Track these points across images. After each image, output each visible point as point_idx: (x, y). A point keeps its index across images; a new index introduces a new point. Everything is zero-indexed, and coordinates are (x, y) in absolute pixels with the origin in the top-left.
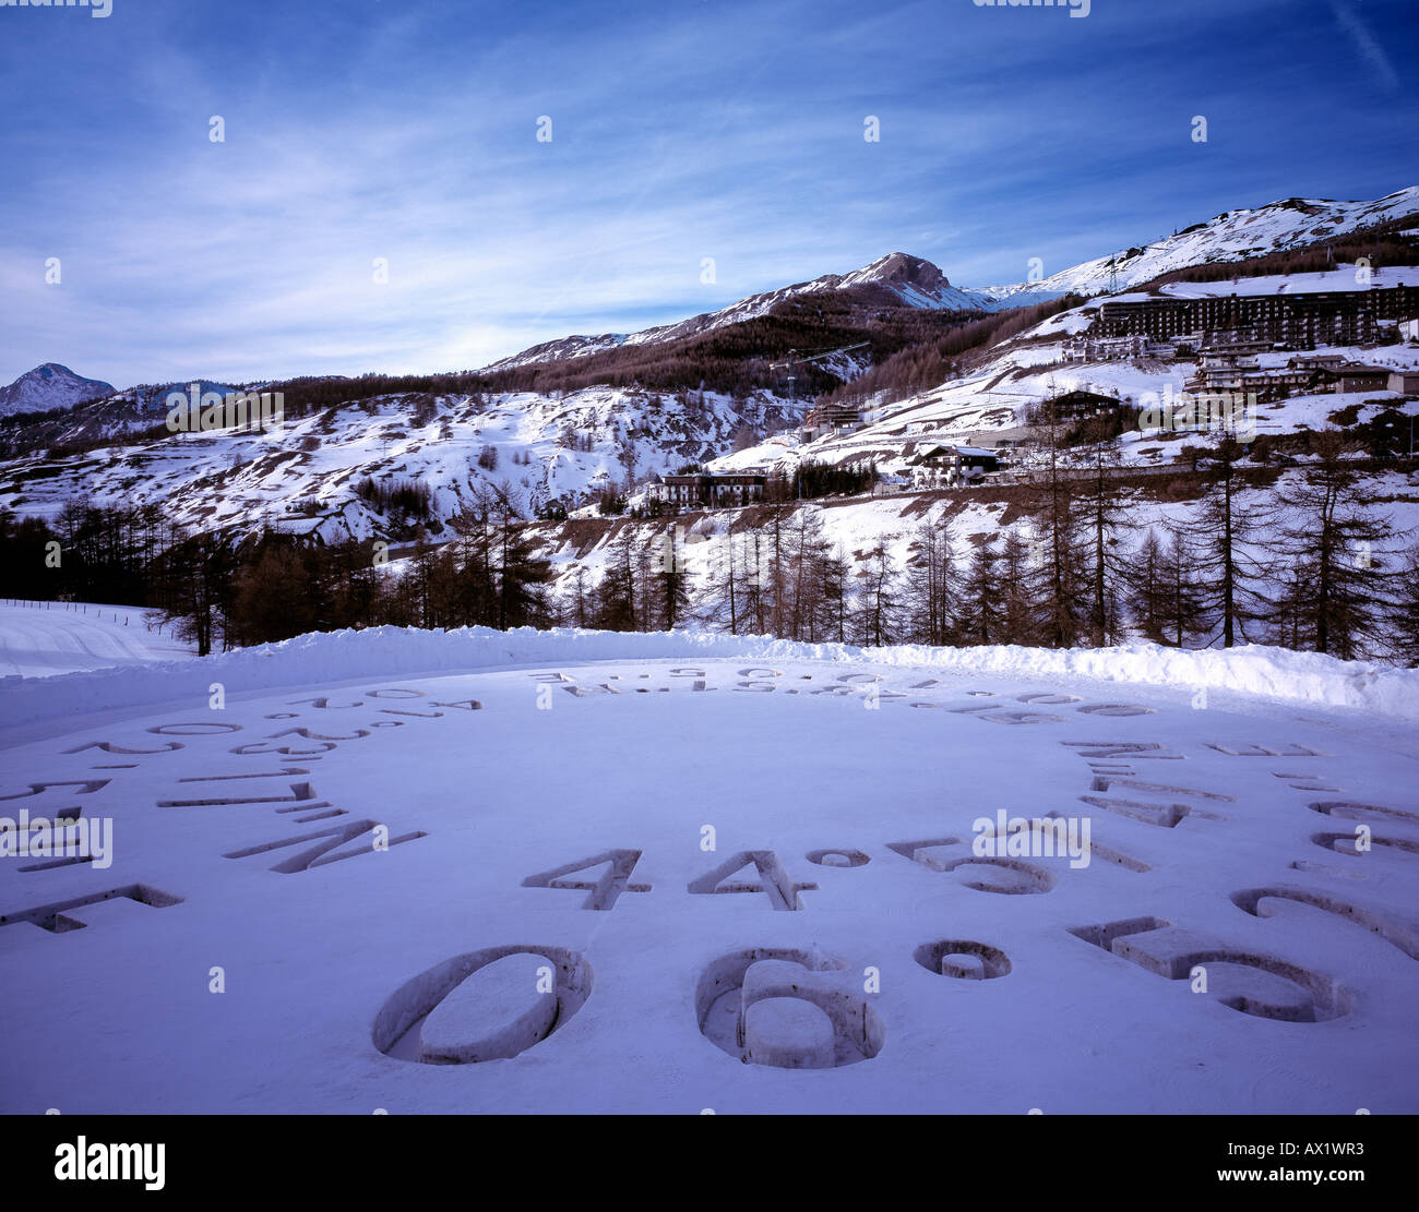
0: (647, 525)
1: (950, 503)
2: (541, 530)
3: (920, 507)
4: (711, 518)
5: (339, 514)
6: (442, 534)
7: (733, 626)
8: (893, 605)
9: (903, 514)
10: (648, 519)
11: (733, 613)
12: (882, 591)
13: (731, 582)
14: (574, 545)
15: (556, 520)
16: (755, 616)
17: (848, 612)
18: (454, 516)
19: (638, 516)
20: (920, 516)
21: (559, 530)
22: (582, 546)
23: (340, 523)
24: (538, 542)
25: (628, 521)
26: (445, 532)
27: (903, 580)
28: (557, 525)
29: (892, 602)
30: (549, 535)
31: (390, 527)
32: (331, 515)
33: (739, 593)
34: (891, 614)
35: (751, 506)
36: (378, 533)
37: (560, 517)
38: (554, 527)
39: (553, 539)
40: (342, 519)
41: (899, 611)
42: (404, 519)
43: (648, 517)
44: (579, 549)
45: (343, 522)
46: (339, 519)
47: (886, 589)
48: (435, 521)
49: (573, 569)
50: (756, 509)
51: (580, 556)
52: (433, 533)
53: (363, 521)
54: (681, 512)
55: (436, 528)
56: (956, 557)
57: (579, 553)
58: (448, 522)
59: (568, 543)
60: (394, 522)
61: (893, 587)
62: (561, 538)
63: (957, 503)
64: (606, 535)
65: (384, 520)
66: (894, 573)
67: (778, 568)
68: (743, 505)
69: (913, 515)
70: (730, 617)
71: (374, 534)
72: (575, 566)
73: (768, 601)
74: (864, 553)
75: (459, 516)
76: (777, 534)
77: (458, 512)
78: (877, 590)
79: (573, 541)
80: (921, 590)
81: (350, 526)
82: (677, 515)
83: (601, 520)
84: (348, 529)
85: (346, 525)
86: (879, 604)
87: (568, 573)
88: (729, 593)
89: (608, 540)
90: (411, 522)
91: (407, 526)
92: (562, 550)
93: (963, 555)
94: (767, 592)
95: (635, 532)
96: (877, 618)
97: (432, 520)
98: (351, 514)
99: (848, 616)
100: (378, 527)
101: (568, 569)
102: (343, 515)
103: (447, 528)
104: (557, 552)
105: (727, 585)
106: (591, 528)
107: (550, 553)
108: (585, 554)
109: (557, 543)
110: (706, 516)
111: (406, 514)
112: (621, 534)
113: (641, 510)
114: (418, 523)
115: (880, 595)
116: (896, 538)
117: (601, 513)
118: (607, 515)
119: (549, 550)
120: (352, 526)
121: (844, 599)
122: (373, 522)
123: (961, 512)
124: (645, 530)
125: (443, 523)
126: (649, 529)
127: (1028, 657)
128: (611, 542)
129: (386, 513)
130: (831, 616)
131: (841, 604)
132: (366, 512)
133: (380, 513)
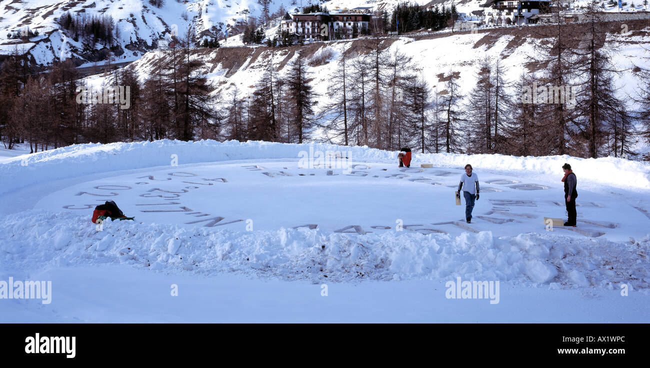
0: (280, 52)
1: (512, 38)
2: (199, 56)
3: (489, 41)
4: (328, 47)
5: (47, 40)
6: (123, 56)
7: (346, 133)
8: (459, 119)
9: (476, 46)
10: (281, 47)
11: (346, 123)
12: (451, 109)
13: (344, 101)
14: (224, 67)
15: (211, 47)
16: (361, 127)
17: (427, 124)
18: (131, 42)
19: (272, 45)
20: (489, 48)
21: (213, 55)
22: (230, 67)
23: (47, 47)
24: (196, 65)
25: (265, 49)
26: (125, 54)
27: (466, 101)
28: (211, 51)
29: (458, 117)
30: (206, 58)
31: (84, 50)
32: (40, 41)
33: (350, 109)
34: (457, 125)
35: (359, 38)
36: (75, 55)
37: (212, 45)
38: (208, 53)
39: (208, 62)
40: (49, 44)
41: (463, 124)
42: (94, 45)
43: (280, 46)
44: (227, 70)
45: (49, 46)
46: (46, 44)
47: (454, 108)
48: (118, 46)
49: (223, 85)
50: (363, 41)
51: (228, 75)
52: (116, 55)
53: (64, 45)
54: (306, 43)
55: (118, 51)
56: (505, 85)
57: (228, 73)
58: (127, 47)
59: (220, 65)
60: (86, 47)
61: (460, 106)
62: (215, 61)
63: (518, 38)
64: (249, 60)
65: (79, 45)
66: (460, 97)
67: (378, 92)
68: (353, 38)
69: (484, 47)
70: (343, 126)
71: (72, 55)
72: (225, 82)
73: (370, 116)
74: (446, 75)
75: (135, 42)
76: (377, 68)
77: (134, 39)
78: (447, 108)
79: (223, 63)
80: (480, 108)
81: (54, 49)
82: (303, 45)
83: (244, 48)
84: (53, 52)
85: (52, 48)
86: (449, 119)
87: (220, 88)
88: (343, 110)
89: (250, 63)
90: (99, 46)
91: (97, 50)
92: (215, 70)
93: (510, 84)
94: (369, 109)
95: (270, 57)
96: (448, 128)
97: (115, 45)
98: (55, 40)
99: (428, 126)
100: (74, 50)
101: (219, 86)
102: (49, 41)
103: (126, 51)
104: (211, 72)
105: (341, 103)
106: (236, 54)
107: (206, 73)
108: (232, 73)
109: (211, 65)
110: (325, 46)
111: (96, 41)
112: (260, 58)
113: (275, 40)
114: (105, 48)
115: (450, 112)
116: (470, 64)
117: (244, 42)
118: (249, 43)
119: (205, 70)
120: (56, 49)
121: (425, 114)
122: (71, 46)
123: (521, 45)
124: (278, 56)
125: (123, 47)
126: (281, 55)
127: (503, 161)
128: (252, 65)
129: (80, 39)
130: (416, 127)
131: (423, 118)
132: (65, 39)
133: (76, 40)
